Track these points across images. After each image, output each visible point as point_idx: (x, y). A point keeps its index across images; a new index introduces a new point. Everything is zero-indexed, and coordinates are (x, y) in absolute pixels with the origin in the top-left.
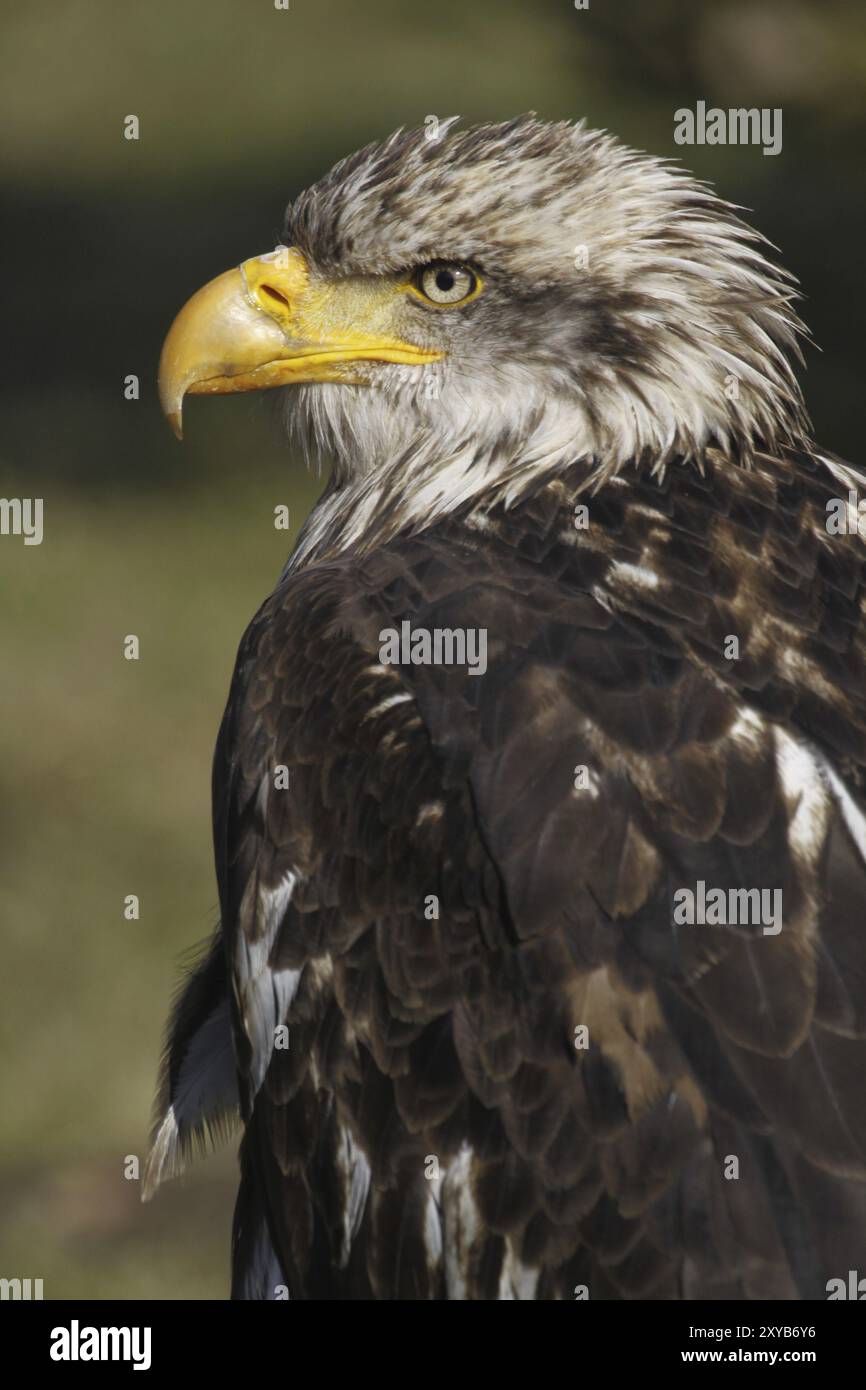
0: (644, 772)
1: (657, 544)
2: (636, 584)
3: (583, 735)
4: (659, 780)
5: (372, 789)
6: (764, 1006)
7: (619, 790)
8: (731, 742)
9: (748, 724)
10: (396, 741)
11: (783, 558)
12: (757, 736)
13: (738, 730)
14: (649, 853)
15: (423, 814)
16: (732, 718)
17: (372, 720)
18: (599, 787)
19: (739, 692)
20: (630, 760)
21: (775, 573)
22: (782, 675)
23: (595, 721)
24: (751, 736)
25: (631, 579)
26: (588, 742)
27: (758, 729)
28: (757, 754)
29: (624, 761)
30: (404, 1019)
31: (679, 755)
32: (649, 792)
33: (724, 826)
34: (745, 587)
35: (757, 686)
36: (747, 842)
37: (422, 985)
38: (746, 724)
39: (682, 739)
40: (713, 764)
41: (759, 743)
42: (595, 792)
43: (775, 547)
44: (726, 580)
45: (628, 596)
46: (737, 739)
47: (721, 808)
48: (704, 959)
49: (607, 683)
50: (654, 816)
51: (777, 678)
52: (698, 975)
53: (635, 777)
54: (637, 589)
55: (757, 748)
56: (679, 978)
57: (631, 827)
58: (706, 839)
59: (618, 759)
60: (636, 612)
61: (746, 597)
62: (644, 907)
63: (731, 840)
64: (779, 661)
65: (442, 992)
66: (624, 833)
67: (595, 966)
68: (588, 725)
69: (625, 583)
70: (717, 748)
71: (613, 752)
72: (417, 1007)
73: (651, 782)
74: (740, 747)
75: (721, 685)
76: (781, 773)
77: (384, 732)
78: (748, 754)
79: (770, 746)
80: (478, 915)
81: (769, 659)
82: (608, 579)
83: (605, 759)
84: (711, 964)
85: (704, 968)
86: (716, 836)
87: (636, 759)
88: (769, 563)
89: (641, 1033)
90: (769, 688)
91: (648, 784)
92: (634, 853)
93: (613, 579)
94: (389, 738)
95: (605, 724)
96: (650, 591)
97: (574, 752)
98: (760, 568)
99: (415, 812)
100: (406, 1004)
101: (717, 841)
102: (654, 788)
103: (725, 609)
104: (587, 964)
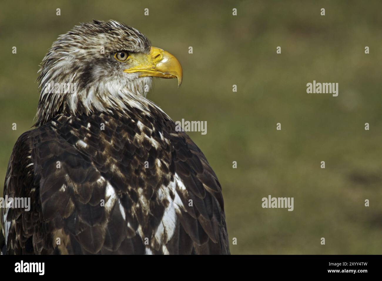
0: (75, 187)
1: (88, 137)
2: (82, 146)
3: (65, 177)
4: (78, 189)
5: (25, 184)
6: (92, 242)
7: (69, 190)
8: (97, 183)
9: (102, 179)
10: (30, 174)
11: (117, 145)
12: (103, 182)
13: (99, 180)
14: (73, 205)
15: (32, 190)
16: (98, 178)
17: (27, 168)
18: (66, 189)
19: (100, 172)
20: (73, 184)
21: (114, 148)
22: (111, 170)
23: (68, 175)
24: (101, 182)
25: (81, 144)
26: (66, 179)
27: (104, 181)
28: (102, 187)
29: (72, 184)
30: (25, 236)
31: (84, 185)
32: (76, 192)
33: (90, 201)
34: (106, 149)
35: (105, 172)
36: (95, 205)
37: (28, 229)
38: (101, 180)
39: (86, 181)
40: (91, 187)
41: (103, 184)
42: (64, 190)
43: (115, 142)
44: (102, 148)
45: (80, 149)
46: (98, 182)
47: (91, 197)
48: (80, 230)
49: (73, 167)
50: (76, 197)
51: (109, 171)
52: (79, 233)
53: (73, 188)
54: (82, 147)
55: (102, 185)
56: (75, 234)
57: (70, 199)
58: (86, 203)
59: (71, 184)
60: (81, 152)
61: (106, 152)
62: (69, 217)
63: (92, 205)
64: (111, 167)
65: (31, 231)
66: (69, 200)
67: (60, 228)
68: (67, 175)
69: (79, 145)
70: (93, 184)
71: (70, 182)
72: (27, 234)
73: (77, 190)
74: (98, 184)
75: (97, 170)
76: (107, 192)
77: (28, 171)
78: (99, 186)
79: (105, 185)
80: (38, 215)
81: (109, 166)
82: (76, 144)
83: (68, 183)
84: (82, 232)
85: (80, 232)
86: (88, 203)
87: (75, 184)
88: (113, 145)
89: (66, 244)
90: (107, 173)
91: (76, 190)
92: (70, 204)
93: (77, 144)
94: (29, 173)
95: (70, 176)
96: (84, 148)
97: (62, 181)
98: (110, 146)
99: (30, 190)
100: (25, 233)
101: (88, 204)
102: (77, 191)
103: (101, 154)
104: (58, 227)
